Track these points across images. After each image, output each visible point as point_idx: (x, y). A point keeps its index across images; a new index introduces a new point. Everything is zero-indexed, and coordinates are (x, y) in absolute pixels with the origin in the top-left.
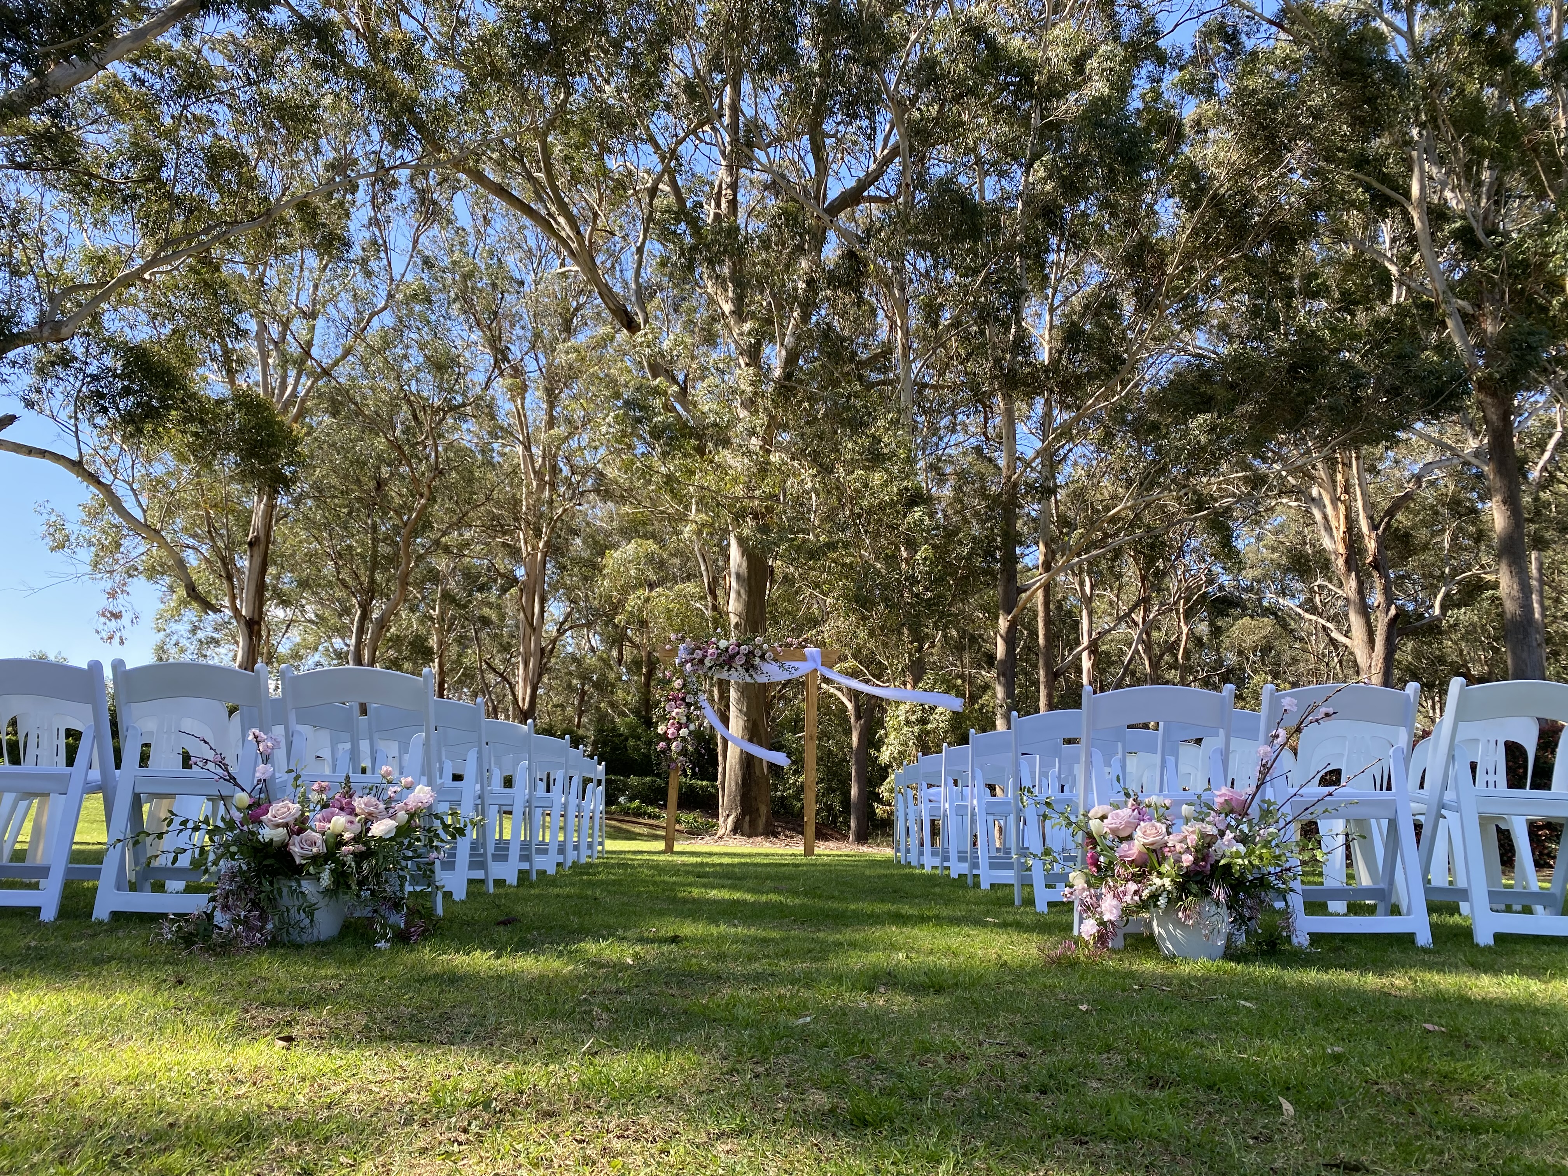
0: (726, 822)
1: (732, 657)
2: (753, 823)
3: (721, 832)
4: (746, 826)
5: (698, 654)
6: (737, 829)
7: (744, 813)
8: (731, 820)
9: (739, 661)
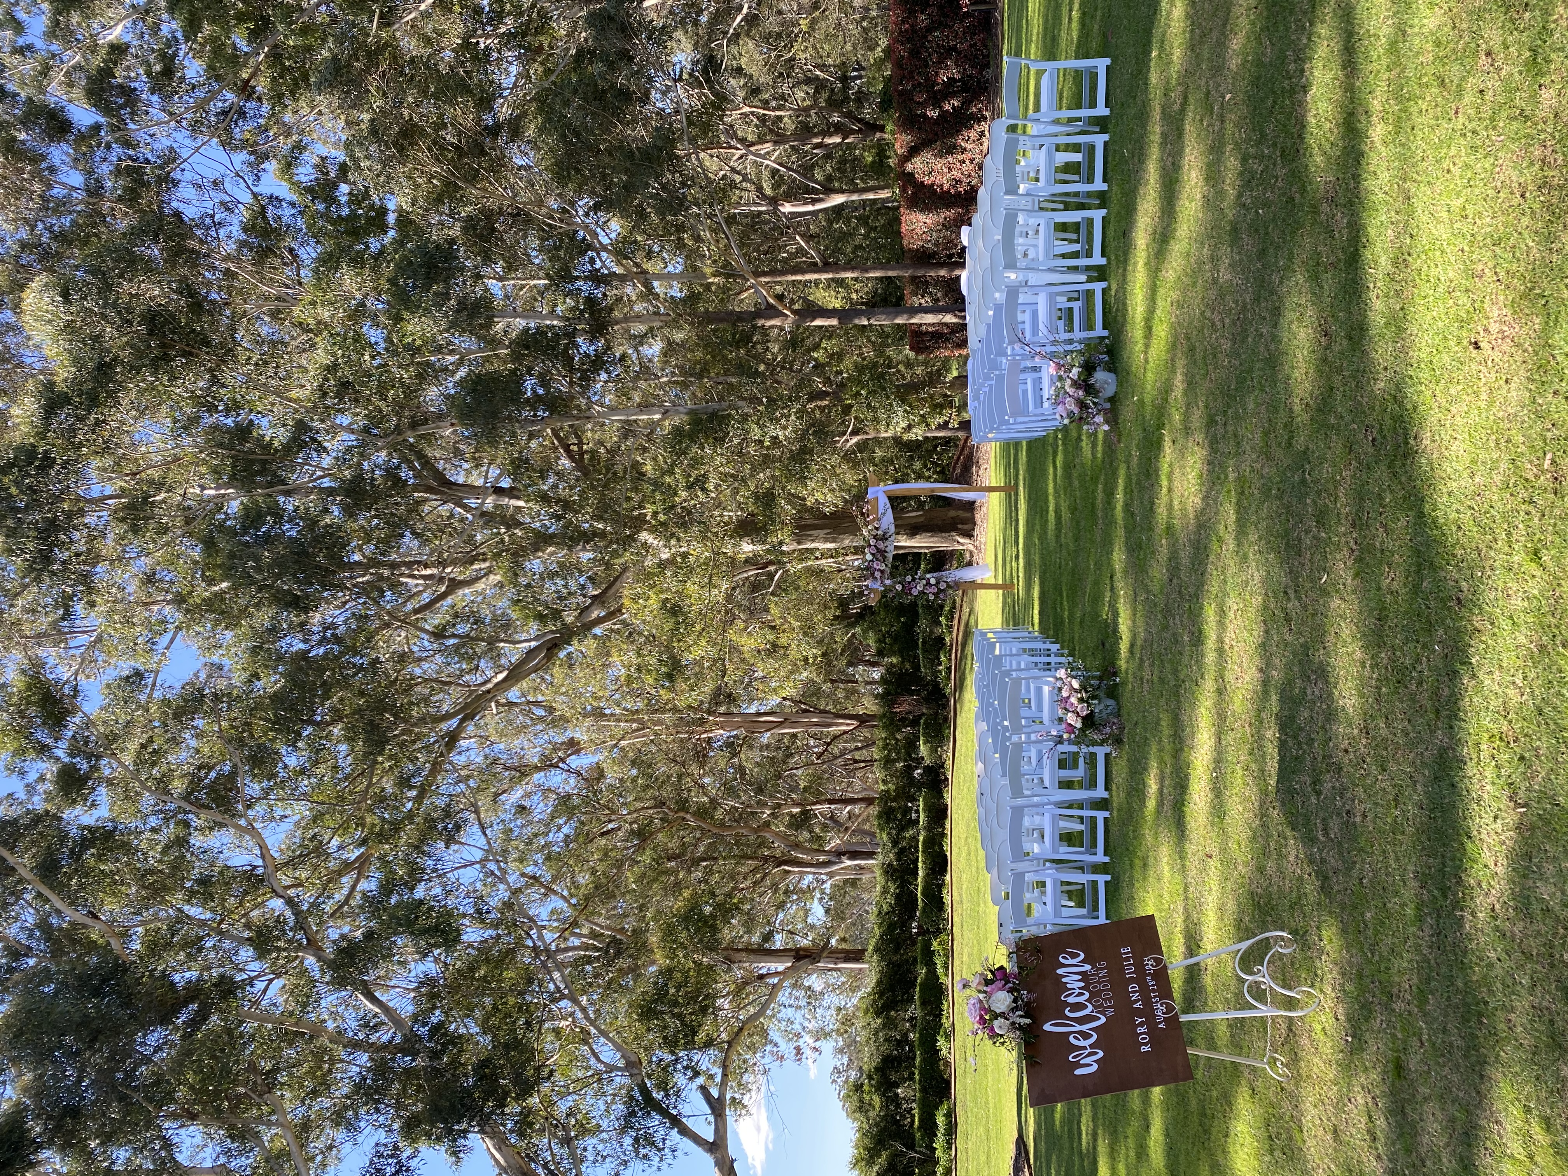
0: (963, 543)
1: (878, 550)
2: (964, 522)
3: (971, 547)
4: (966, 527)
5: (877, 574)
6: (969, 535)
7: (956, 529)
8: (961, 540)
9: (881, 545)
